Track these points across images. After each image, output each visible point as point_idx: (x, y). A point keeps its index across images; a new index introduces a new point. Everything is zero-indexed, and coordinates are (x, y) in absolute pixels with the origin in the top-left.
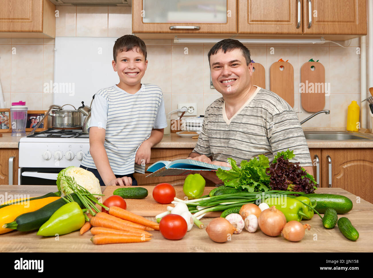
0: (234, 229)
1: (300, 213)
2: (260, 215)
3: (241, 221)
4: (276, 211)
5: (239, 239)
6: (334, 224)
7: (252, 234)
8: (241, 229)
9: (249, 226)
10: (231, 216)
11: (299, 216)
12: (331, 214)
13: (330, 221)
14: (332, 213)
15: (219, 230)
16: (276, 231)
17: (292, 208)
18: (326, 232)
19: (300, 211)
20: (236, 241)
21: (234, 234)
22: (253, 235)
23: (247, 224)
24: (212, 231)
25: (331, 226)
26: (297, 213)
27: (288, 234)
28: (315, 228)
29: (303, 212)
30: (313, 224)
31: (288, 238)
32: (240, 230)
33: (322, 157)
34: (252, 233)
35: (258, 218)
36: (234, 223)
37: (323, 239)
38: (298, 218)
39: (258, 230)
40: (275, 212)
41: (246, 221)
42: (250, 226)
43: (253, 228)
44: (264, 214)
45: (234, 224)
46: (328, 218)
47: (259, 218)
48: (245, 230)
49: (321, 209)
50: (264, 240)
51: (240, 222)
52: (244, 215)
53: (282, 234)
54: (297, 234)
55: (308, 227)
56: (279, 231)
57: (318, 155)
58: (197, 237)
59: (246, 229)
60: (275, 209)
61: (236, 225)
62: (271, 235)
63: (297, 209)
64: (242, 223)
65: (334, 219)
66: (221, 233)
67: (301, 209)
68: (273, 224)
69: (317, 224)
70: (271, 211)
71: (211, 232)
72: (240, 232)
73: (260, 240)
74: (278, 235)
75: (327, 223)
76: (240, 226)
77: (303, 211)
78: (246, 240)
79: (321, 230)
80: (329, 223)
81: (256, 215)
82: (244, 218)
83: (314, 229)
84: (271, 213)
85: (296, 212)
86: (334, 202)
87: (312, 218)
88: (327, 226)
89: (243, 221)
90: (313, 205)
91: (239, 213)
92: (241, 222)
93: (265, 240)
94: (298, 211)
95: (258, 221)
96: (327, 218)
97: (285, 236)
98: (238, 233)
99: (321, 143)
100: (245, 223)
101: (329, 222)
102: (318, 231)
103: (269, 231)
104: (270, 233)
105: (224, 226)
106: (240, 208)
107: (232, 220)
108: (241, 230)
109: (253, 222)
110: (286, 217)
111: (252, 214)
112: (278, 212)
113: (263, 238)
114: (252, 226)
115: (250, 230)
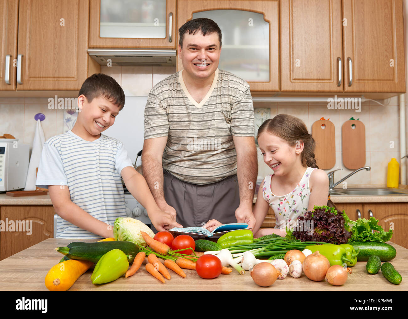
0: (279, 273)
1: (344, 258)
2: (305, 260)
3: (286, 266)
4: (320, 256)
5: (284, 284)
6: (377, 269)
7: (296, 279)
8: (285, 274)
9: (293, 271)
10: (276, 262)
11: (343, 261)
12: (374, 260)
13: (374, 266)
14: (376, 259)
15: (263, 274)
16: (320, 275)
17: (335, 253)
18: (369, 277)
20: (281, 285)
21: (278, 279)
22: (298, 280)
23: (292, 270)
25: (375, 271)
27: (334, 278)
28: (359, 273)
29: (346, 258)
31: (332, 283)
32: (284, 275)
33: (364, 211)
34: (296, 278)
35: (302, 264)
36: (279, 268)
37: (367, 283)
38: (342, 264)
39: (303, 276)
40: (319, 256)
41: (291, 266)
42: (295, 271)
43: (297, 273)
44: (309, 259)
46: (371, 264)
47: (303, 263)
48: (289, 275)
49: (363, 257)
50: (308, 284)
51: (284, 267)
52: (290, 260)
53: (326, 279)
54: (340, 277)
55: (350, 271)
56: (323, 276)
57: (359, 209)
58: (242, 282)
59: (291, 274)
60: (319, 254)
61: (281, 270)
62: (316, 280)
63: (340, 255)
64: (286, 268)
65: (377, 264)
66: (266, 277)
67: (345, 255)
68: (318, 269)
69: (361, 270)
70: (315, 256)
71: (255, 276)
72: (284, 277)
73: (304, 284)
74: (322, 280)
75: (370, 268)
76: (285, 271)
78: (291, 284)
79: (366, 275)
80: (373, 268)
81: (300, 260)
82: (289, 263)
83: (358, 274)
84: (315, 258)
85: (340, 257)
86: (377, 250)
87: (355, 265)
88: (370, 271)
89: (287, 266)
90: (356, 252)
91: (283, 259)
92: (285, 267)
93: (309, 284)
94: (342, 257)
95: (302, 266)
96: (371, 263)
97: (329, 281)
98: (282, 278)
99: (363, 198)
100: (289, 268)
101: (373, 267)
102: (362, 276)
103: (314, 276)
104: (315, 278)
105: (269, 270)
106: (284, 254)
107: (277, 265)
108: (286, 276)
109: (297, 267)
110: (330, 262)
111: (296, 259)
113: (307, 283)
114: (296, 271)
115: (294, 275)
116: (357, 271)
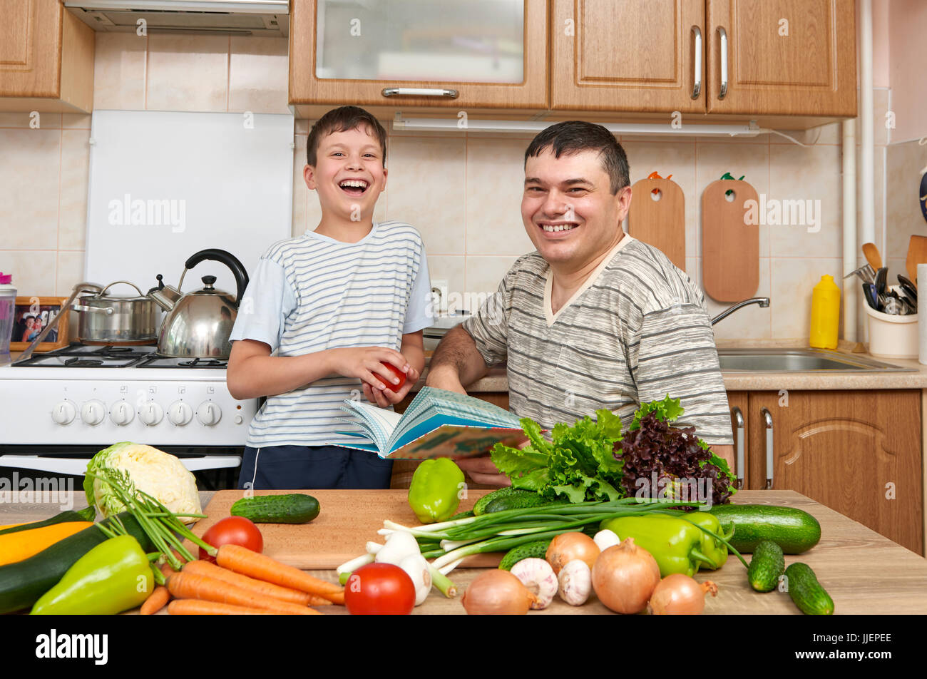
0: (533, 598)
1: (695, 553)
2: (596, 561)
3: (550, 577)
4: (636, 551)
6: (775, 580)
7: (577, 609)
8: (549, 598)
9: (568, 588)
10: (525, 566)
11: (693, 561)
12: (768, 555)
13: (767, 573)
14: (772, 551)
15: (493, 602)
16: (635, 601)
17: (674, 541)
18: (755, 601)
19: (695, 549)
21: (531, 609)
22: (580, 611)
23: (564, 585)
24: (476, 604)
25: (769, 585)
26: (686, 553)
27: (666, 607)
28: (730, 590)
29: (700, 552)
30: (726, 579)
32: (546, 599)
33: (751, 411)
34: (577, 606)
35: (591, 569)
36: (533, 582)
38: (690, 568)
39: (592, 599)
40: (633, 552)
41: (563, 577)
42: (572, 588)
43: (578, 593)
44: (607, 558)
45: (533, 584)
46: (762, 567)
47: (593, 569)
48: (558, 599)
49: (745, 543)
51: (546, 580)
52: (558, 562)
53: (649, 610)
54: (683, 604)
55: (712, 588)
56: (641, 601)
57: (740, 407)
59: (563, 597)
60: (633, 546)
61: (537, 587)
62: (623, 610)
63: (687, 545)
64: (551, 582)
65: (775, 567)
66: (499, 610)
67: (697, 545)
68: (629, 584)
69: (735, 579)
70: (624, 552)
71: (474, 607)
72: (546, 605)
75: (758, 577)
76: (548, 590)
77: (702, 549)
79: (745, 594)
80: (764, 578)
81: (586, 560)
82: (556, 569)
83: (727, 592)
84: (623, 557)
85: (684, 551)
86: (776, 526)
87: (724, 566)
88: (758, 584)
89: (554, 576)
90: (725, 534)
91: (543, 558)
92: (549, 580)
94: (690, 550)
95: (591, 576)
96: (760, 565)
98: (542, 607)
99: (749, 378)
100: (559, 581)
101: (764, 575)
103: (620, 601)
104: (620, 606)
105: (507, 590)
106: (547, 542)
107: (528, 574)
108: (550, 601)
109: (579, 579)
110: (659, 565)
111: (577, 557)
112: (639, 551)
114: (575, 589)
115: (571, 600)
116: (725, 583)
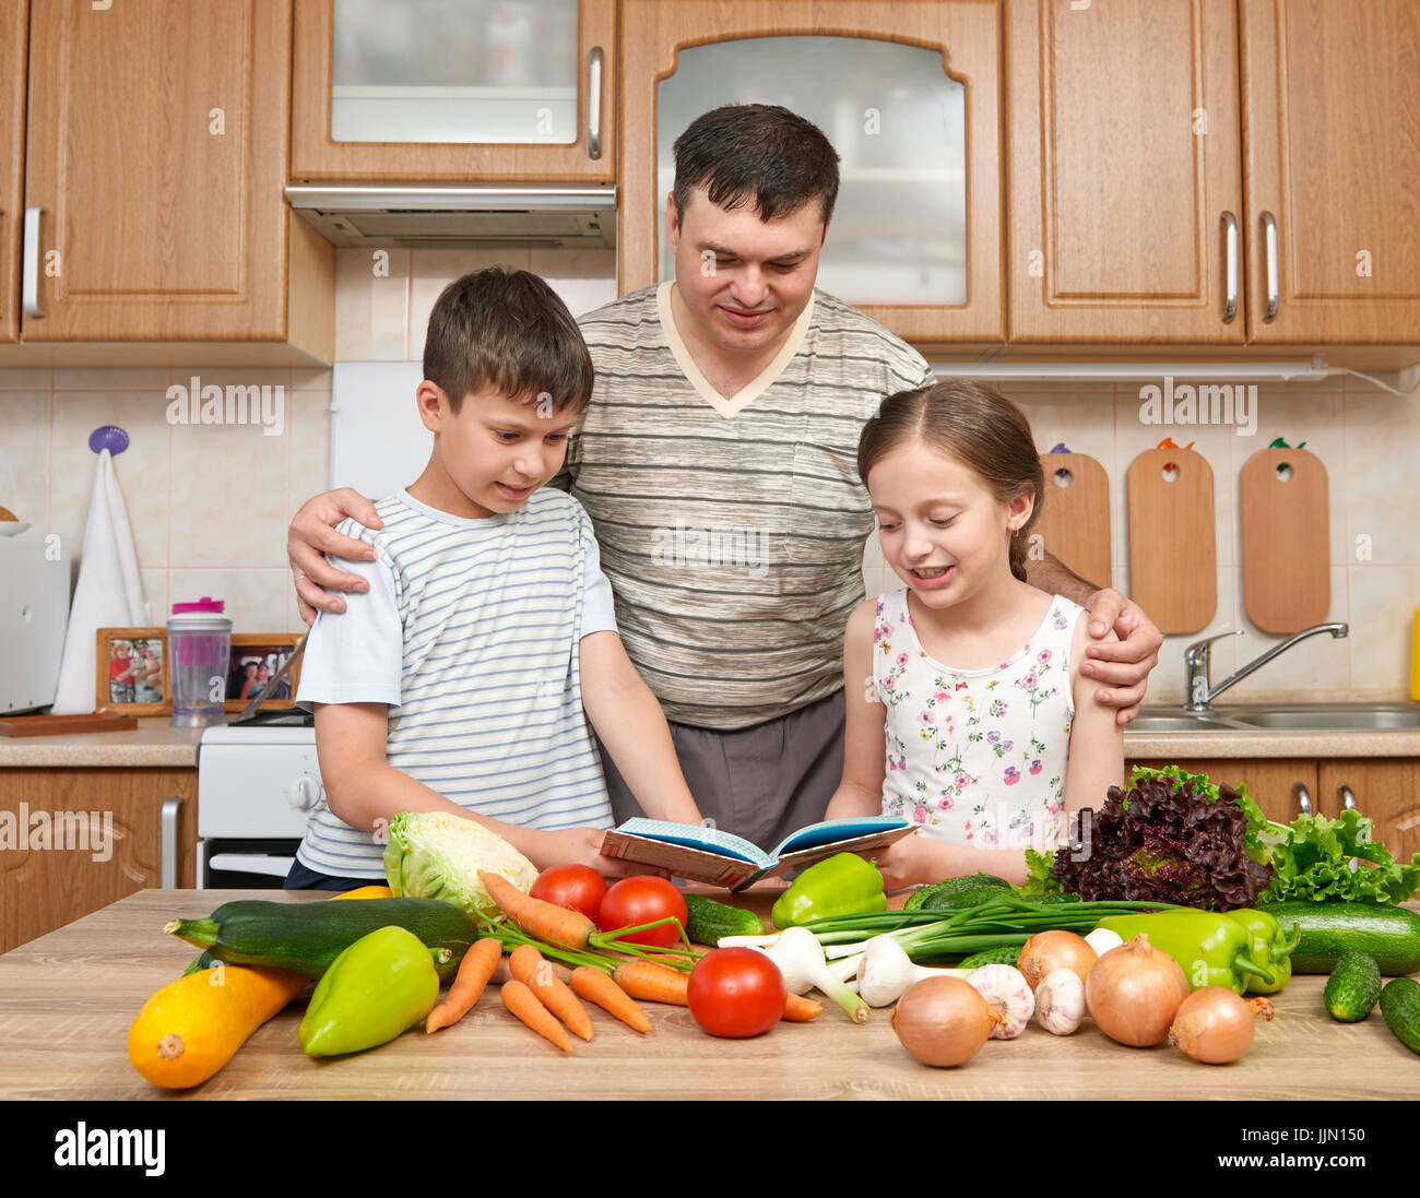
0: (996, 1015)
1: (1241, 962)
2: (1093, 970)
3: (1022, 991)
4: (1151, 953)
5: (1014, 1056)
6: (1366, 1004)
7: (1063, 1039)
8: (1021, 1021)
9: (1050, 1010)
10: (985, 974)
11: (1239, 974)
12: (1355, 968)
13: (1353, 993)
14: (1361, 964)
15: (938, 1019)
16: (1152, 1025)
17: (1208, 945)
18: (1337, 1034)
19: (1240, 956)
20: (1004, 1062)
21: (994, 1039)
22: (1069, 1042)
23: (1045, 1004)
24: (912, 1024)
25: (1357, 1011)
26: (1227, 961)
27: (1198, 1037)
28: (1296, 1018)
29: (1249, 960)
30: (1291, 1005)
31: (1193, 1052)
32: (1016, 1023)
33: (1321, 788)
34: (1063, 1035)
35: (1084, 984)
36: (997, 998)
37: (1327, 1056)
38: (1235, 984)
39: (1086, 1027)
40: (1147, 955)
41: (1042, 993)
42: (1056, 1009)
43: (1065, 1016)
44: (1108, 964)
45: (997, 1002)
46: (1344, 986)
47: (1088, 982)
48: (1035, 1025)
49: (1314, 959)
50: (1105, 1058)
51: (1017, 995)
52: (1038, 969)
53: (1171, 1041)
54: (1225, 1033)
55: (1265, 1008)
56: (1162, 1027)
57: (1305, 783)
58: (859, 1049)
59: (1042, 1022)
60: (1147, 946)
61: (1004, 1005)
62: (1135, 1041)
63: (1229, 949)
64: (1024, 998)
65: (1366, 986)
66: (946, 1031)
67: (1244, 950)
68: (1142, 1000)
69: (1306, 1006)
70: (1133, 954)
71: (909, 1028)
72: (1017, 1033)
73: (1088, 1058)
74: (1159, 1043)
75: (1341, 999)
76: (1019, 1010)
77: (1252, 957)
78: (1041, 1057)
79: (1321, 1025)
80: (1349, 1000)
81: (1078, 969)
82: (1034, 980)
83: (1293, 1022)
84: (1133, 962)
85: (1225, 959)
86: (1368, 932)
87: (1285, 989)
88: (1340, 1011)
89: (1028, 991)
90: (1288, 940)
91: (1014, 964)
92: (1021, 995)
93: (1110, 1057)
94: (1234, 958)
95: (1084, 992)
96: (1341, 982)
97: (1183, 1045)
98: (1010, 1036)
99: (1318, 739)
100: (1036, 999)
101: (1349, 996)
102: (1309, 1029)
103: (1129, 1029)
104: (1130, 1033)
105: (959, 1003)
106: (1018, 949)
107: (990, 987)
108: (1023, 1026)
109: (1066, 996)
110: (1183, 976)
111: (1063, 966)
112: (1156, 954)
113: (1102, 1054)
114: (1060, 1009)
115: (1054, 1025)
116: (1292, 1010)
